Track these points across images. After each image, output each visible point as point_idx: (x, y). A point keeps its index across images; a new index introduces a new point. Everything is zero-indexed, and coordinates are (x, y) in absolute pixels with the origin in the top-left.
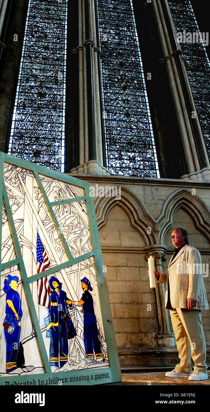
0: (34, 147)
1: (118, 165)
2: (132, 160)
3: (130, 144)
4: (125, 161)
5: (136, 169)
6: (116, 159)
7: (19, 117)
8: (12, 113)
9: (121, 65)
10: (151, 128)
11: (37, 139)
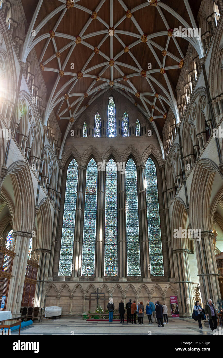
0: (65, 267)
1: (84, 271)
2: (88, 269)
3: (88, 264)
4: (86, 270)
5: (89, 272)
6: (84, 269)
7: (61, 258)
8: (59, 257)
9: (89, 236)
10: (94, 259)
11: (66, 264)
